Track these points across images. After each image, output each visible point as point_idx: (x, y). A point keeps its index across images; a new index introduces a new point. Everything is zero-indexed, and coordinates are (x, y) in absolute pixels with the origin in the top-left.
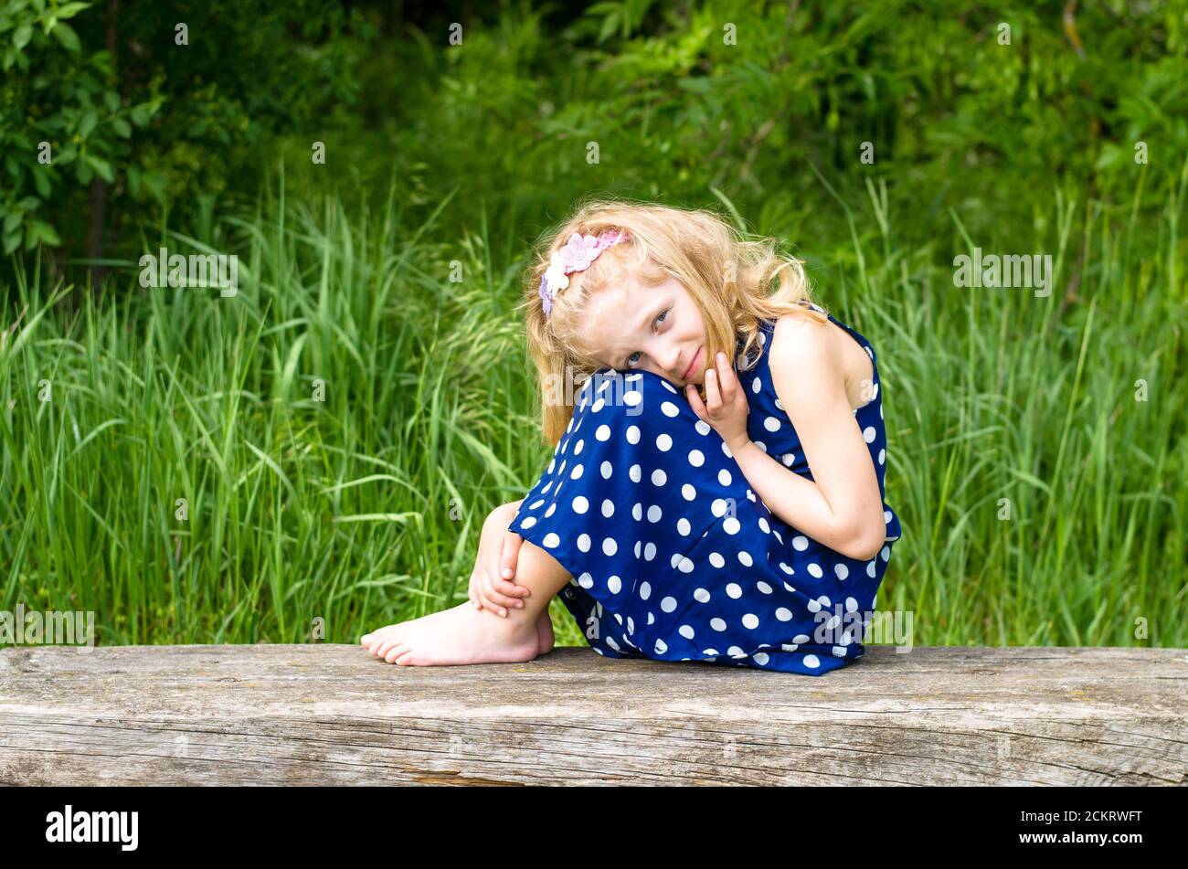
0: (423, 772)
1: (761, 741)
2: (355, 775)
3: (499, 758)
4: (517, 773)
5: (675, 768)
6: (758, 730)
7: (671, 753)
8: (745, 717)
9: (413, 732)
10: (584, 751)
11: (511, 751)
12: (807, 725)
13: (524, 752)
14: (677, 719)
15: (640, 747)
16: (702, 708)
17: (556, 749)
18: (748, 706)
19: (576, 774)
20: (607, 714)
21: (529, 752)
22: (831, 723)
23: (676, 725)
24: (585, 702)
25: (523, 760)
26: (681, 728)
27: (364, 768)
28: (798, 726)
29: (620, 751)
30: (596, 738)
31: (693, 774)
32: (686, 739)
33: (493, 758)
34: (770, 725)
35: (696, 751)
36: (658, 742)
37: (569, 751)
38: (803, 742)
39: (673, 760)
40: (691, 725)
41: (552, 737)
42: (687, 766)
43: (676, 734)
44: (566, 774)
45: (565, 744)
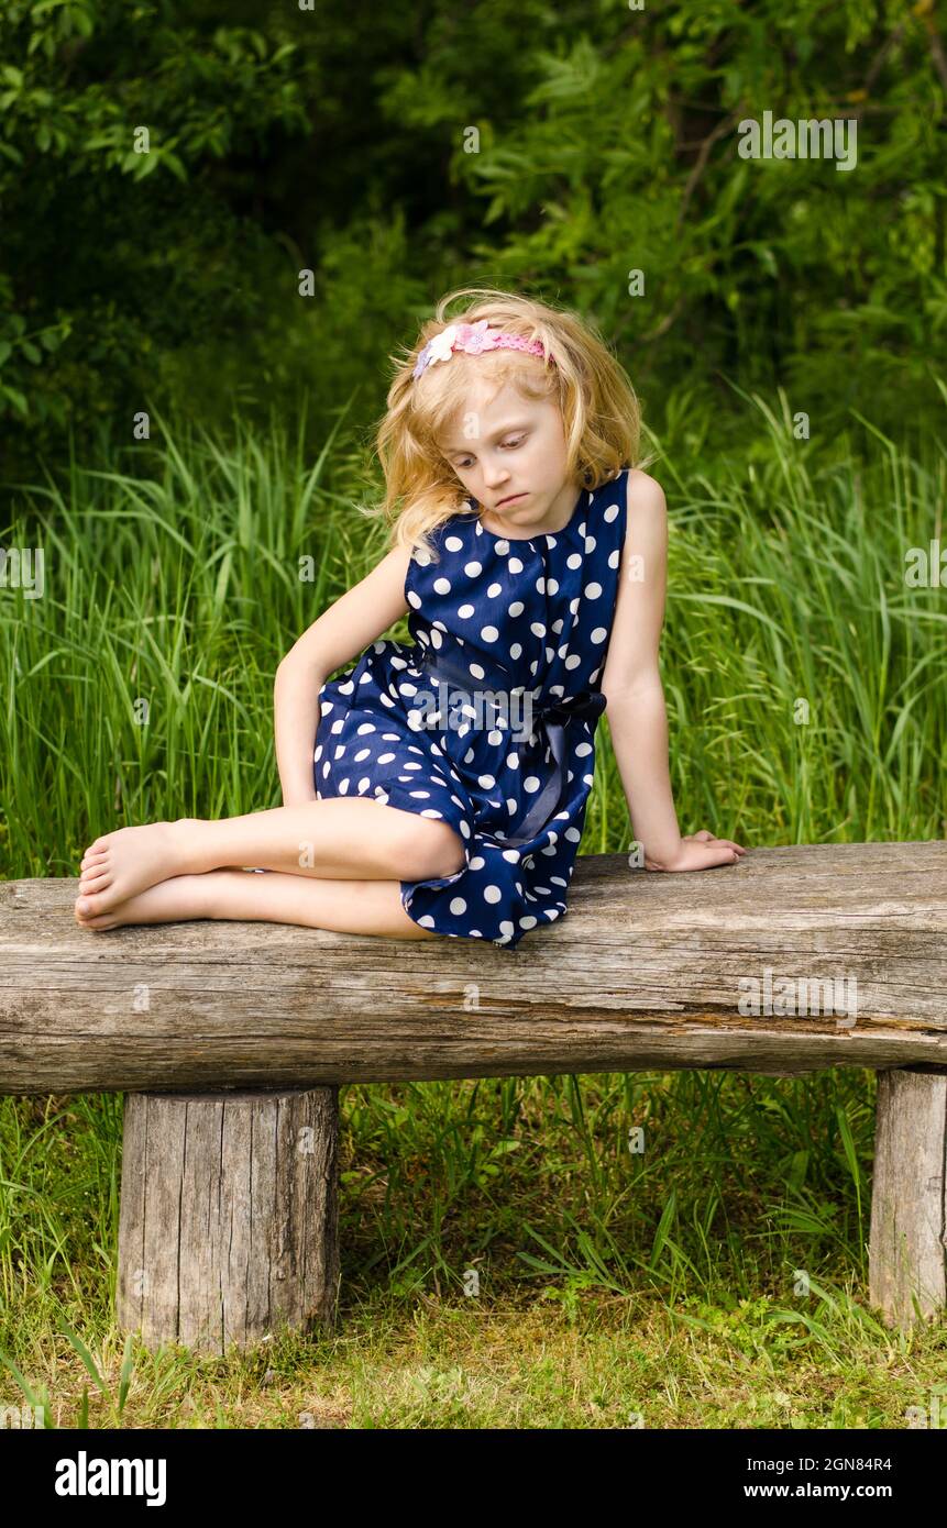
0: (428, 994)
1: (766, 949)
2: (361, 1000)
3: (505, 977)
4: (523, 992)
5: (681, 980)
6: (763, 938)
7: (677, 965)
8: (750, 926)
9: (417, 955)
10: (589, 966)
11: (517, 969)
12: (812, 931)
13: (529, 970)
14: (681, 931)
15: (646, 960)
16: (706, 918)
17: (561, 965)
18: (752, 914)
19: (581, 990)
20: (612, 929)
21: (534, 969)
22: (837, 928)
23: (681, 936)
24: (588, 917)
25: (529, 978)
26: (686, 939)
27: (369, 993)
28: (803, 933)
29: (625, 965)
30: (601, 953)
31: (699, 985)
32: (692, 950)
33: (498, 978)
34: (775, 932)
35: (701, 962)
36: (663, 954)
37: (575, 966)
38: (809, 948)
39: (679, 972)
40: (696, 936)
41: (557, 953)
42: (693, 977)
43: (681, 945)
44: (571, 990)
45: (570, 961)
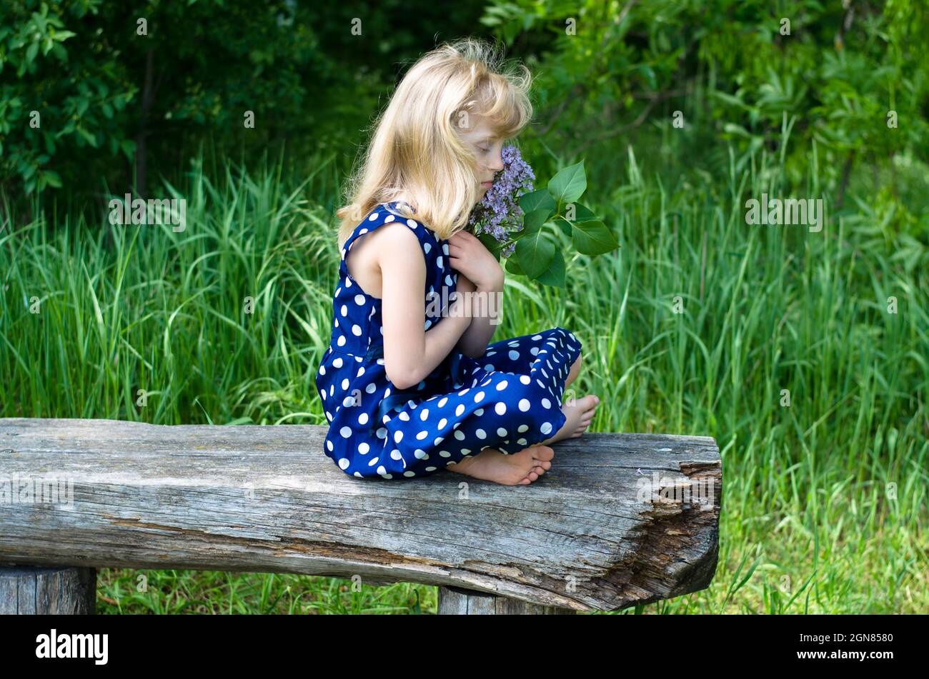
0: (117, 519)
1: (332, 506)
2: (74, 519)
3: (163, 511)
4: (176, 521)
5: (276, 522)
6: (330, 498)
7: (275, 512)
8: (321, 490)
9: (108, 493)
10: (217, 509)
11: (170, 507)
12: (362, 497)
13: (179, 508)
14: (276, 490)
15: (254, 508)
16: (294, 483)
17: (199, 506)
18: (325, 482)
19: (213, 523)
20: (232, 485)
21: (182, 508)
22: (378, 496)
23: (278, 494)
24: (219, 476)
25: (179, 513)
26: (279, 496)
27: (79, 515)
28: (356, 497)
29: (241, 510)
30: (225, 501)
31: (289, 526)
32: (284, 503)
33: (160, 511)
34: (338, 496)
35: (290, 511)
36: (265, 505)
37: (208, 508)
38: (360, 507)
39: (275, 517)
40: (286, 494)
41: (196, 499)
42: (285, 520)
43: (277, 499)
44: (207, 523)
45: (205, 504)
